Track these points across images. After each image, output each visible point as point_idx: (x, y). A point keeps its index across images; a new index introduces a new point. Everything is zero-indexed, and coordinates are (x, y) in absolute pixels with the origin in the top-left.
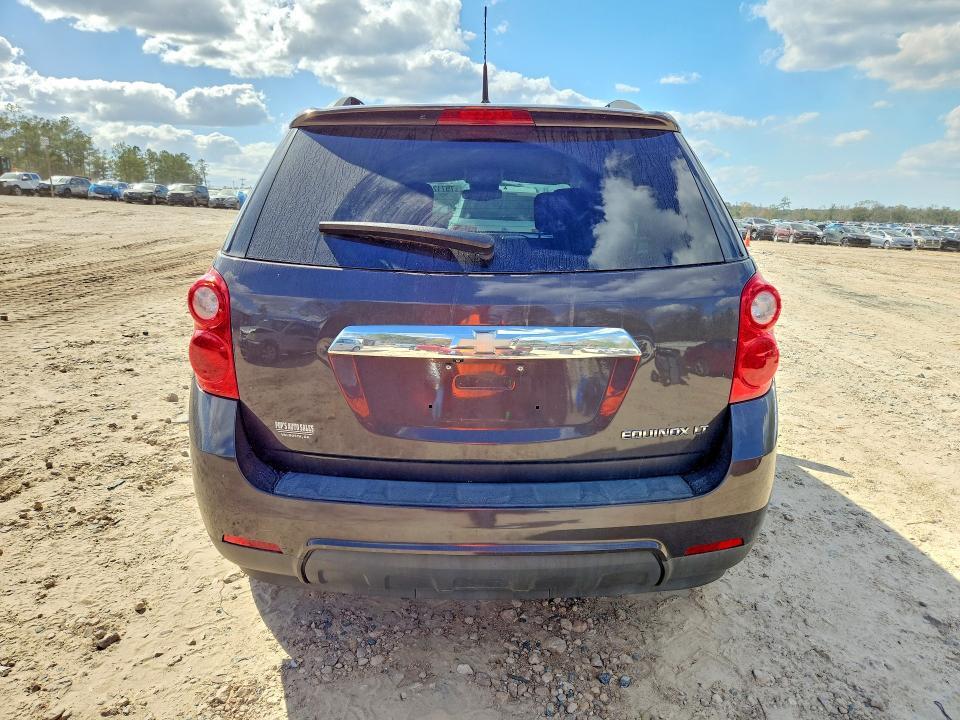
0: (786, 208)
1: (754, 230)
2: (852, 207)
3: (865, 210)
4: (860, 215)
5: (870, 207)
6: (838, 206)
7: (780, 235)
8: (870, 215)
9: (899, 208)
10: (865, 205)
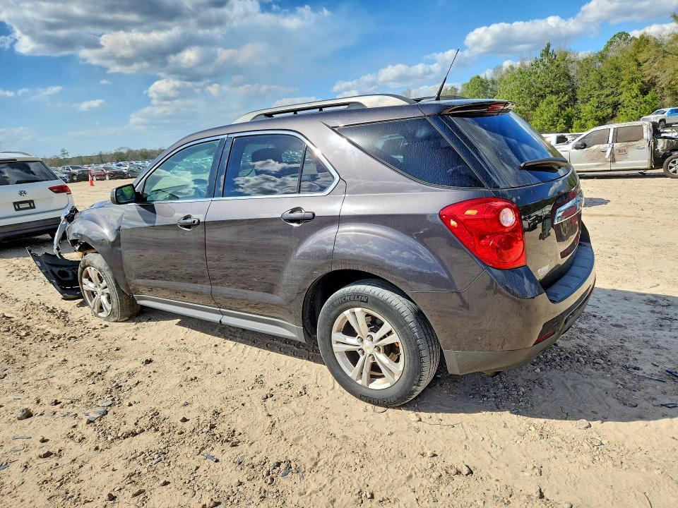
0: (66, 156)
1: (74, 175)
2: (113, 152)
3: (121, 153)
4: (119, 157)
5: (125, 151)
6: (104, 152)
7: (97, 176)
8: (127, 156)
9: (142, 150)
10: (122, 151)
